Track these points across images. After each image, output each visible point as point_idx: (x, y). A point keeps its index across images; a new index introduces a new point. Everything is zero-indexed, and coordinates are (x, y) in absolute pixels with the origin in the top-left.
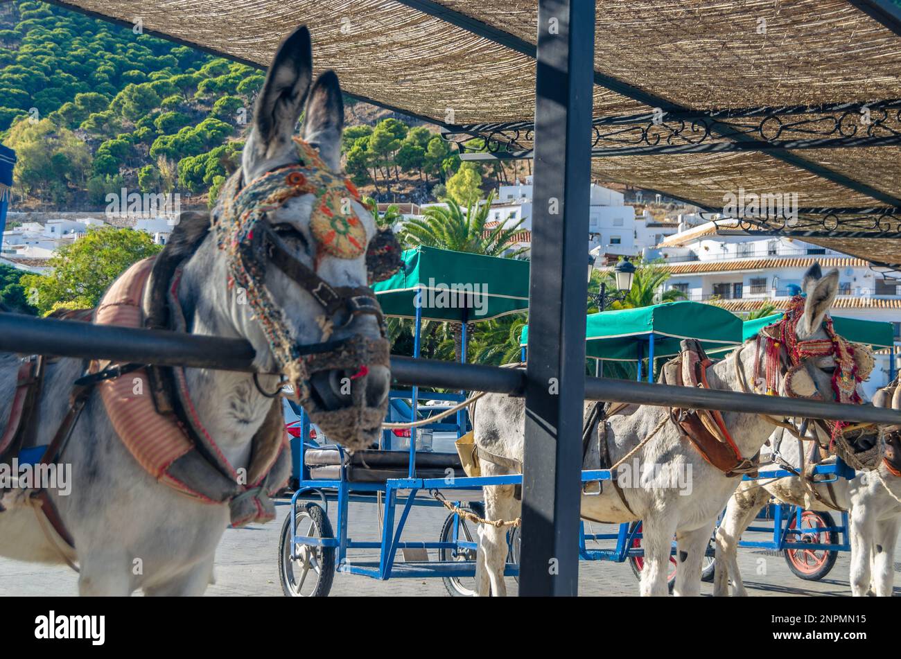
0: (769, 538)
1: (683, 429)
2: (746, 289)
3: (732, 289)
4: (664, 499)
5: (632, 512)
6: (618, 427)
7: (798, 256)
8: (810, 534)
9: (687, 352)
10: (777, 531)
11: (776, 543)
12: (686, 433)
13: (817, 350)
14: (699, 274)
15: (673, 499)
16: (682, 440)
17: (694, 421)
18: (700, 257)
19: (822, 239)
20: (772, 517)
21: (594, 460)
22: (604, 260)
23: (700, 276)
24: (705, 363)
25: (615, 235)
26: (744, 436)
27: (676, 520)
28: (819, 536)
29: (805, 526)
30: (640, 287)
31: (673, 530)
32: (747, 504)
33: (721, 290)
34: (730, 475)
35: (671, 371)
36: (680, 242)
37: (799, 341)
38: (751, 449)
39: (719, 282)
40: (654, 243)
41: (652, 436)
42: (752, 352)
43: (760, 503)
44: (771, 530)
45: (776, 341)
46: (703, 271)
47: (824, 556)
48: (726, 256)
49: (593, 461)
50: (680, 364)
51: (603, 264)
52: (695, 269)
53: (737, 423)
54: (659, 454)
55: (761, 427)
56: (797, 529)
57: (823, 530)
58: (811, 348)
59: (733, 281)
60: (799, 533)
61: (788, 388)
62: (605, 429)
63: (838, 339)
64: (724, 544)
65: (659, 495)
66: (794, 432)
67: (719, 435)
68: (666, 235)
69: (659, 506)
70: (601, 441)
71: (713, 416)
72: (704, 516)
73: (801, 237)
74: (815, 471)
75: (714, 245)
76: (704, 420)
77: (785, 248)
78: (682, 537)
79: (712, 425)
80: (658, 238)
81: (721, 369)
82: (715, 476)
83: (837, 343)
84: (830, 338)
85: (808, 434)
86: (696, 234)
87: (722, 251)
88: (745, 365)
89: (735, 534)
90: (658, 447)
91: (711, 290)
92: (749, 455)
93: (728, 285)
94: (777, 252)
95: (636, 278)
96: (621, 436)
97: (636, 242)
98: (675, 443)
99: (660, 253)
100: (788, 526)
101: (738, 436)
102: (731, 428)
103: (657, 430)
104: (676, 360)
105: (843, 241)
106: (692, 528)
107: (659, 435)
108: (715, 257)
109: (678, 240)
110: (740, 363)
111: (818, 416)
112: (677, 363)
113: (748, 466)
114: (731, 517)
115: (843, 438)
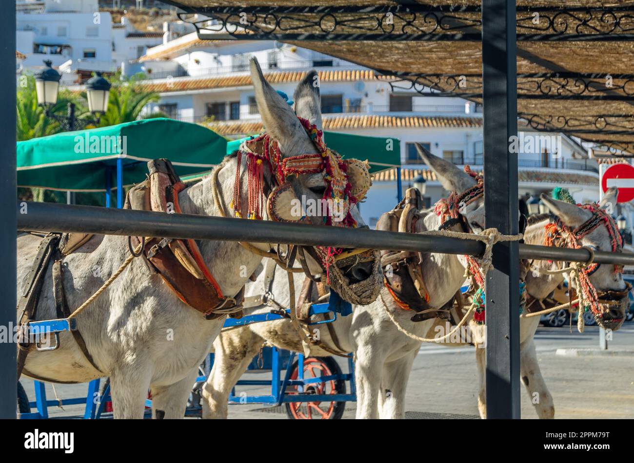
0: (267, 391)
1: (153, 266)
2: (244, 109)
3: (228, 110)
4: (134, 350)
5: (97, 368)
6: (77, 267)
7: (302, 69)
8: (314, 385)
9: (156, 175)
10: (275, 383)
11: (275, 397)
12: (157, 271)
13: (305, 166)
14: (189, 92)
15: (145, 349)
16: (154, 279)
17: (166, 255)
18: (190, 72)
19: (319, 44)
20: (268, 367)
21: (49, 308)
22: (77, 77)
23: (191, 95)
24: (177, 187)
25: (89, 48)
26: (225, 270)
27: (148, 373)
28: (324, 385)
29: (308, 376)
30: (119, 108)
31: (146, 387)
32: (239, 356)
33: (215, 110)
34: (211, 317)
35: (138, 198)
36: (165, 55)
37: (284, 156)
38: (234, 285)
39: (212, 101)
40: (135, 56)
41: (117, 276)
42: (232, 171)
43: (252, 351)
44: (268, 383)
45: (258, 157)
46: (194, 89)
47: (330, 409)
48: (221, 71)
49: (47, 309)
50: (147, 190)
51: (75, 82)
52: (184, 87)
53: (216, 256)
54: (127, 296)
55: (244, 259)
56: (299, 379)
57: (329, 378)
58: (298, 164)
59: (229, 100)
60: (302, 384)
61: (272, 212)
62: (61, 271)
63: (329, 153)
64: (212, 402)
65: (128, 345)
66: (281, 262)
67: (196, 270)
68: (149, 47)
69: (129, 358)
70: (57, 285)
71: (188, 249)
72: (182, 367)
73: (296, 41)
74: (311, 311)
75: (205, 58)
76: (178, 254)
77: (287, 60)
78: (157, 394)
79: (188, 259)
80: (141, 51)
81: (197, 192)
82: (193, 320)
83: (327, 158)
84: (319, 152)
85: (297, 264)
86: (185, 45)
87: (215, 65)
88: (224, 187)
89: (225, 389)
90: (125, 289)
91: (203, 111)
92: (230, 292)
93: (223, 105)
94: (279, 65)
95: (113, 98)
96: (81, 278)
97: (114, 56)
98: (145, 283)
99: (143, 68)
100: (289, 376)
101: (218, 270)
102: (210, 261)
103: (123, 268)
104: (143, 184)
105: (343, 45)
106: (168, 382)
107: (126, 275)
108: (206, 72)
109: (165, 52)
110: (218, 185)
111: (305, 242)
112: (144, 189)
113: (230, 305)
114: (220, 370)
115: (336, 268)
